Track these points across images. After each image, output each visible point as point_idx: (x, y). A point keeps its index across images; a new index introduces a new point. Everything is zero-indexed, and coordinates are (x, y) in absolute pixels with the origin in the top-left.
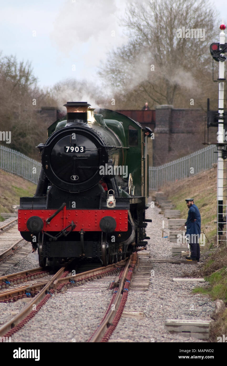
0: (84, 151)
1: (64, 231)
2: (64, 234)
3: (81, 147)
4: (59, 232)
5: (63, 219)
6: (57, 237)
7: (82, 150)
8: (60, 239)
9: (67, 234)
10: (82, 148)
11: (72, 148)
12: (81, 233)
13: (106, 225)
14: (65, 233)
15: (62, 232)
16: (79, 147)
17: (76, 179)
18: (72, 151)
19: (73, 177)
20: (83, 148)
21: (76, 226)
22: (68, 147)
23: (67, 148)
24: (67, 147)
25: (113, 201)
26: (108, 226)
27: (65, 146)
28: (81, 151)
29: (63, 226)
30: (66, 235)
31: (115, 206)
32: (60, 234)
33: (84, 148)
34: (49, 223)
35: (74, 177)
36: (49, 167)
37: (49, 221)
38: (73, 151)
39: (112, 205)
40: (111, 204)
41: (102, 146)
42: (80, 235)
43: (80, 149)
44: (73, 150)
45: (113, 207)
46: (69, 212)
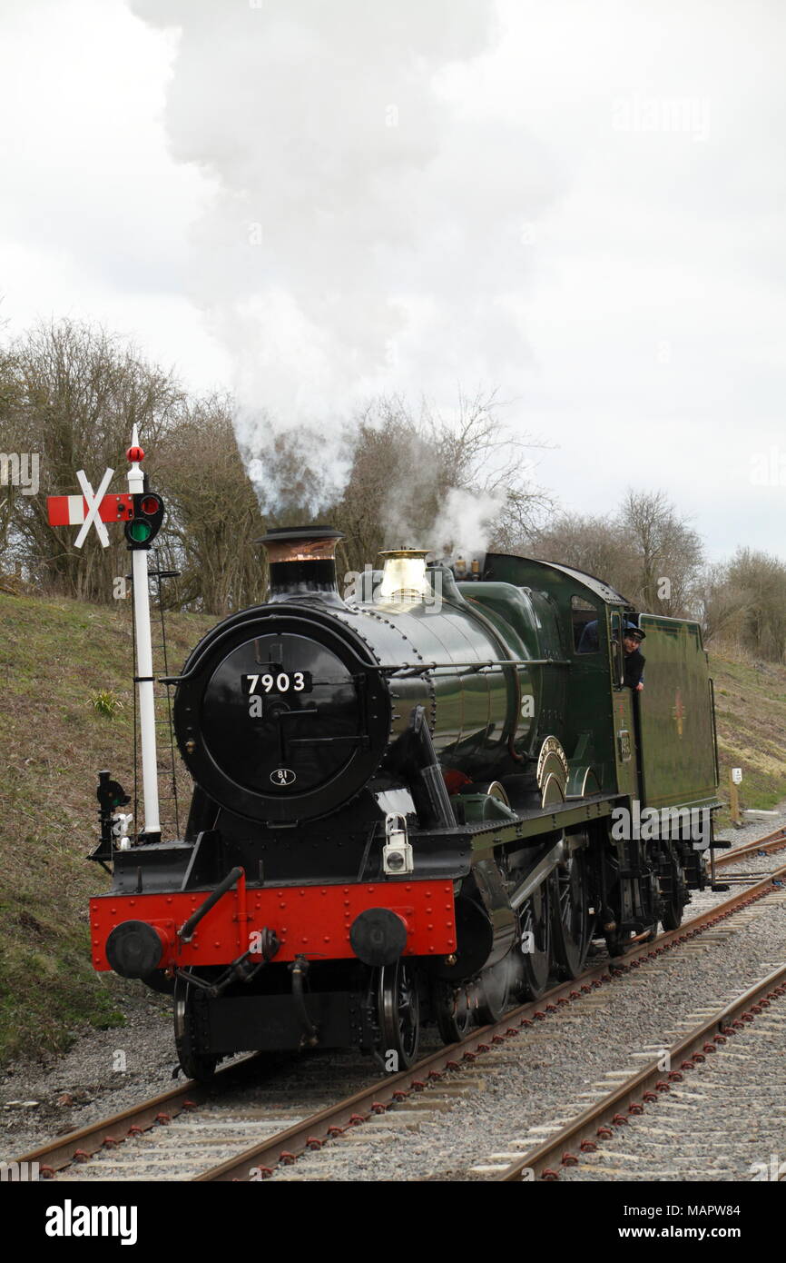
0: (309, 687)
1: (241, 962)
2: (243, 973)
3: (296, 675)
4: (226, 967)
5: (236, 920)
6: (221, 986)
7: (299, 685)
8: (228, 992)
9: (253, 973)
10: (298, 678)
11: (267, 680)
12: (293, 968)
13: (373, 939)
14: (242, 970)
15: (234, 967)
16: (291, 676)
17: (287, 780)
18: (267, 690)
19: (277, 773)
20: (301, 676)
21: (284, 943)
22: (255, 678)
23: (252, 680)
24: (249, 677)
25: (403, 853)
26: (378, 942)
27: (245, 673)
28: (296, 688)
29: (239, 945)
30: (249, 976)
31: (412, 868)
32: (227, 976)
33: (307, 676)
34: (187, 939)
35: (280, 775)
36: (198, 747)
37: (188, 932)
38: (271, 690)
39: (399, 867)
40: (396, 860)
41: (367, 668)
42: (290, 974)
43: (293, 681)
44: (270, 685)
45: (402, 871)
46: (258, 897)
